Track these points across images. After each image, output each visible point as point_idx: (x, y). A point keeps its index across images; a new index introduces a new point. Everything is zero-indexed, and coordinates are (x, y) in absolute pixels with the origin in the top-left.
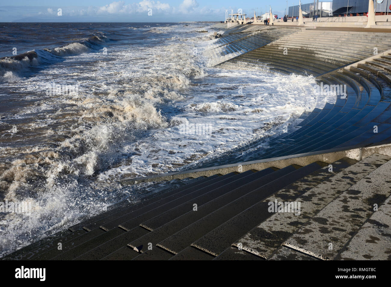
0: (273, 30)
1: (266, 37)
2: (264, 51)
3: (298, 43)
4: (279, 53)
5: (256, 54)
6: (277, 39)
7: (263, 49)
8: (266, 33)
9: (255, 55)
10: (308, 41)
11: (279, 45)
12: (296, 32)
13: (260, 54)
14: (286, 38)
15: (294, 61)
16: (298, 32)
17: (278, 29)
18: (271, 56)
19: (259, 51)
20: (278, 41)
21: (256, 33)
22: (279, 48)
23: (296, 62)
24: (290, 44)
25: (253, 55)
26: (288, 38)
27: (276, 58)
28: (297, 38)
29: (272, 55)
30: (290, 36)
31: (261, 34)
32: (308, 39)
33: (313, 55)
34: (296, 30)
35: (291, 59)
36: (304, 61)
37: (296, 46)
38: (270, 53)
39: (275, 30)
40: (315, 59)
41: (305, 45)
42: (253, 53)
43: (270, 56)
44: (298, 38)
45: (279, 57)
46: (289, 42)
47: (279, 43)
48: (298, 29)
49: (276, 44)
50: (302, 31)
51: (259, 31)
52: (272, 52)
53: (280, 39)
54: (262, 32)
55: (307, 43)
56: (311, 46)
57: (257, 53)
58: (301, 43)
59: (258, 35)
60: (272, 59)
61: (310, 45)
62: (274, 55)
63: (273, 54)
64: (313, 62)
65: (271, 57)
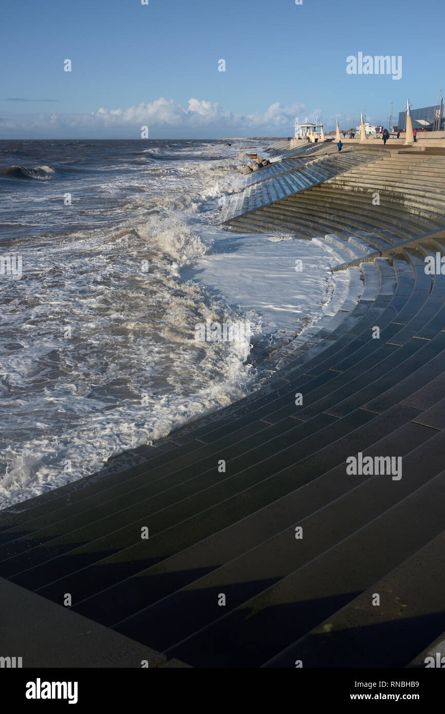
0: (349, 154)
1: (332, 166)
2: (318, 194)
3: (380, 178)
4: (343, 197)
5: (303, 198)
6: (346, 171)
7: (318, 189)
8: (336, 158)
9: (302, 201)
10: (398, 175)
11: (347, 181)
12: (381, 158)
13: (309, 199)
14: (361, 169)
15: (365, 213)
16: (385, 159)
17: (356, 152)
18: (328, 202)
19: (311, 193)
20: (345, 174)
21: (321, 158)
22: (347, 188)
23: (370, 215)
24: (367, 181)
25: (299, 200)
26: (366, 169)
27: (336, 207)
28: (379, 170)
29: (330, 200)
30: (370, 165)
31: (329, 160)
32: (398, 171)
33: (401, 202)
34: (383, 154)
35: (361, 208)
36: (383, 214)
37: (376, 184)
38: (329, 197)
39: (351, 154)
40: (403, 210)
41: (391, 183)
42: (299, 197)
43: (326, 202)
44: (383, 170)
45: (342, 205)
46: (365, 176)
47: (347, 179)
48: (385, 152)
49: (342, 181)
50: (392, 155)
51: (327, 156)
52: (331, 196)
53: (349, 171)
54: (331, 157)
55: (395, 179)
56: (401, 185)
57: (306, 197)
58: (385, 178)
59: (322, 163)
60: (330, 208)
61: (400, 182)
62: (334, 201)
63: (333, 198)
64: (398, 215)
65: (327, 205)
